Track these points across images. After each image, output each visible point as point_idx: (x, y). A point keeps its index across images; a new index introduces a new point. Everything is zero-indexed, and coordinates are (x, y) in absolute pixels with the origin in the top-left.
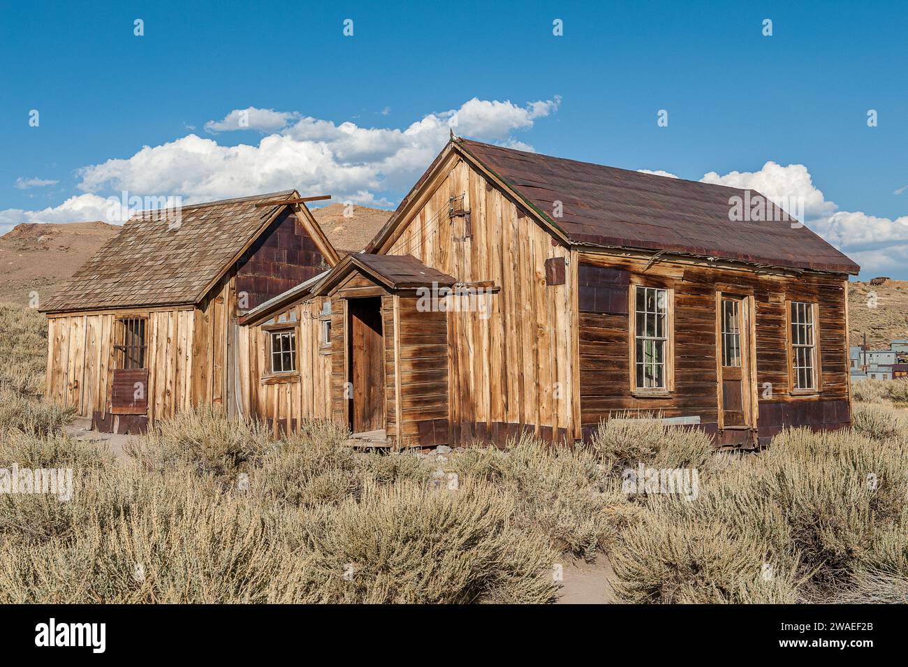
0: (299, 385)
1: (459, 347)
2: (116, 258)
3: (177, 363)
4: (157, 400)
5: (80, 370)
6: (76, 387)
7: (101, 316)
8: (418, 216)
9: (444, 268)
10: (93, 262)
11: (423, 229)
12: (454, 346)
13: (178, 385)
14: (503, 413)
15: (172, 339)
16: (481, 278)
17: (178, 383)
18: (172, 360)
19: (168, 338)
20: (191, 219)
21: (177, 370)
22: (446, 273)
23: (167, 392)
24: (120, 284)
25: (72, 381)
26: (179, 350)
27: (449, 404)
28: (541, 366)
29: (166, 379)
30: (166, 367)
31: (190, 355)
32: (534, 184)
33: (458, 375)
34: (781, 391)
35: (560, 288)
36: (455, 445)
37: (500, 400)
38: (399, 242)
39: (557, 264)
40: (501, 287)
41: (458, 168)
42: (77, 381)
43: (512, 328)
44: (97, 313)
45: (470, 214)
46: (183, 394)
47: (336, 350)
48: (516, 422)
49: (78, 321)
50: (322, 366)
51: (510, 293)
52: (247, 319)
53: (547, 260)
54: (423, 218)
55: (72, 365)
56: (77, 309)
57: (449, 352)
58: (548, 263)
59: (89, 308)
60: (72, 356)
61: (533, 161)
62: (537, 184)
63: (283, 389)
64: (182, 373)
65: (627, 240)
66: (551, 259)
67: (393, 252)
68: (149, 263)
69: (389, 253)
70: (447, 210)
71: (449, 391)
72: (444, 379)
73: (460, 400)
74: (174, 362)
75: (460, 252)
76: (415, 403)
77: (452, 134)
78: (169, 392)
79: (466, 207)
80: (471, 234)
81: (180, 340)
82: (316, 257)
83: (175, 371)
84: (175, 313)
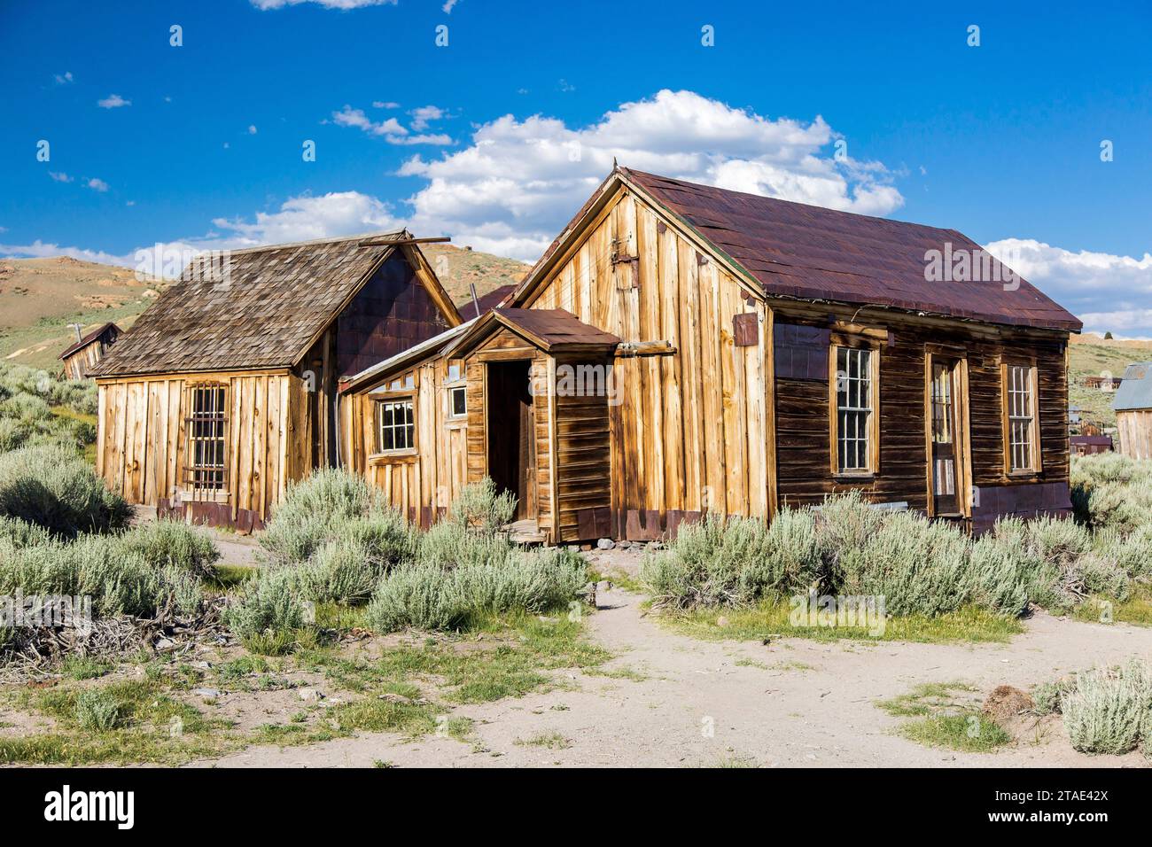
0: (417, 466)
1: (624, 420)
2: (180, 310)
3: (267, 439)
4: (241, 484)
5: (140, 447)
6: (136, 469)
7: (166, 383)
8: (572, 262)
9: (604, 324)
10: (150, 316)
11: (577, 277)
12: (618, 419)
13: (269, 467)
14: (680, 501)
15: (260, 411)
16: (652, 337)
17: (269, 465)
18: (261, 436)
19: (255, 409)
20: (273, 263)
21: (268, 449)
22: (607, 331)
23: (254, 476)
24: (189, 343)
25: (131, 462)
26: (269, 425)
27: (611, 489)
28: (727, 443)
29: (253, 459)
30: (253, 444)
31: (284, 430)
32: (716, 224)
33: (623, 454)
34: (996, 472)
35: (751, 351)
36: (619, 538)
37: (676, 484)
38: (546, 293)
39: (748, 321)
40: (678, 348)
41: (622, 204)
42: (137, 462)
43: (691, 397)
44: (161, 378)
45: (638, 259)
46: (275, 477)
47: (473, 425)
48: (696, 510)
49: (137, 387)
50: (448, 443)
51: (689, 355)
52: (351, 385)
53: (735, 316)
54: (577, 265)
55: (130, 441)
56: (137, 373)
57: (611, 426)
58: (736, 320)
59: (152, 372)
60: (131, 431)
61: (709, 195)
62: (722, 225)
63: (397, 471)
64: (274, 452)
65: (829, 291)
66: (740, 316)
67: (540, 305)
68: (224, 317)
69: (534, 307)
70: (609, 256)
71: (611, 473)
72: (606, 459)
73: (625, 484)
74: (264, 438)
75: (624, 305)
76: (572, 488)
77: (616, 164)
78: (257, 474)
79: (632, 252)
80: (639, 283)
81: (272, 411)
82: (430, 309)
83: (265, 449)
84: (264, 378)
